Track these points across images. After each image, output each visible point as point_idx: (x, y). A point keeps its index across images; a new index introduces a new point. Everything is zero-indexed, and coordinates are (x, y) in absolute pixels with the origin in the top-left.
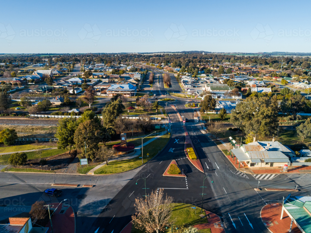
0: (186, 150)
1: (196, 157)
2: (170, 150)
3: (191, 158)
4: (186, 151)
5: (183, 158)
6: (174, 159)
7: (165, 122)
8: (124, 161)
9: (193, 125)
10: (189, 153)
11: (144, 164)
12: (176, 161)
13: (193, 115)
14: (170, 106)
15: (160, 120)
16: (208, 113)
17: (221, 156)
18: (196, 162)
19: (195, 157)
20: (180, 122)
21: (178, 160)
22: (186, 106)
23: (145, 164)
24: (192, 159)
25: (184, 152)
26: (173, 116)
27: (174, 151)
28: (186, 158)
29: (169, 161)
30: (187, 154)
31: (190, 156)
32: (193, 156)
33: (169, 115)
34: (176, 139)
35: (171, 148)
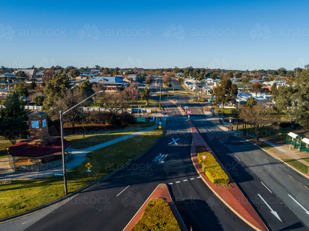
0: (195, 158)
1: (226, 177)
2: (157, 158)
3: (212, 180)
4: (196, 161)
5: (189, 180)
6: (162, 180)
7: (157, 115)
8: (20, 182)
9: (204, 120)
10: (204, 166)
11: (68, 194)
12: (169, 187)
13: (203, 109)
14: (168, 100)
15: (149, 114)
16: (224, 107)
17: (291, 175)
18: (229, 190)
19: (224, 177)
20: (181, 116)
21: (174, 183)
22: (191, 101)
23: (74, 193)
24: (217, 182)
25: (191, 162)
26: (170, 110)
27: (166, 159)
28: (196, 179)
29: (150, 185)
30: (200, 167)
31: (208, 174)
32: (217, 174)
33: (164, 108)
34: (173, 139)
35: (161, 154)
